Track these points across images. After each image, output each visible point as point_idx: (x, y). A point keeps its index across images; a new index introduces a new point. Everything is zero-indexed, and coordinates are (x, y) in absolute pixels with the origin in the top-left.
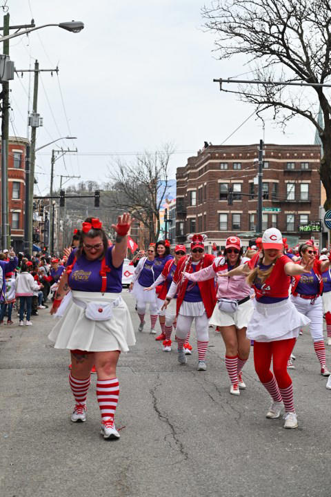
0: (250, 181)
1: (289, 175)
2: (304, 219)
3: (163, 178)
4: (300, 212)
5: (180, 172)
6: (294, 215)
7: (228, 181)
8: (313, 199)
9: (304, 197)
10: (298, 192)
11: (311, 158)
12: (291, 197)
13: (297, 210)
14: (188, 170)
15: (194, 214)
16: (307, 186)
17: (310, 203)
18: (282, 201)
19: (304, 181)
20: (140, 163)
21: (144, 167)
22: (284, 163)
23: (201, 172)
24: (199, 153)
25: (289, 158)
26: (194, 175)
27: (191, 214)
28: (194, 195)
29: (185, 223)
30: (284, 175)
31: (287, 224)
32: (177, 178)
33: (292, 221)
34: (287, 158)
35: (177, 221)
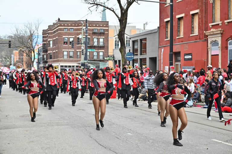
0: (78, 37)
1: (95, 34)
2: (101, 54)
3: (36, 34)
4: (99, 51)
5: (44, 32)
6: (97, 52)
7: (68, 37)
8: (105, 45)
9: (101, 44)
10: (98, 42)
11: (104, 27)
12: (96, 44)
13: (98, 50)
14: (48, 31)
15: (51, 51)
16: (102, 39)
17: (104, 47)
18: (92, 46)
19: (101, 37)
20: (26, 27)
21: (28, 29)
22: (92, 29)
23: (55, 32)
24: (53, 23)
25: (95, 27)
26: (51, 33)
27: (50, 51)
28: (51, 42)
29: (47, 55)
30: (93, 34)
31: (94, 56)
32: (43, 34)
33: (96, 54)
34: (94, 27)
35: (43, 54)
